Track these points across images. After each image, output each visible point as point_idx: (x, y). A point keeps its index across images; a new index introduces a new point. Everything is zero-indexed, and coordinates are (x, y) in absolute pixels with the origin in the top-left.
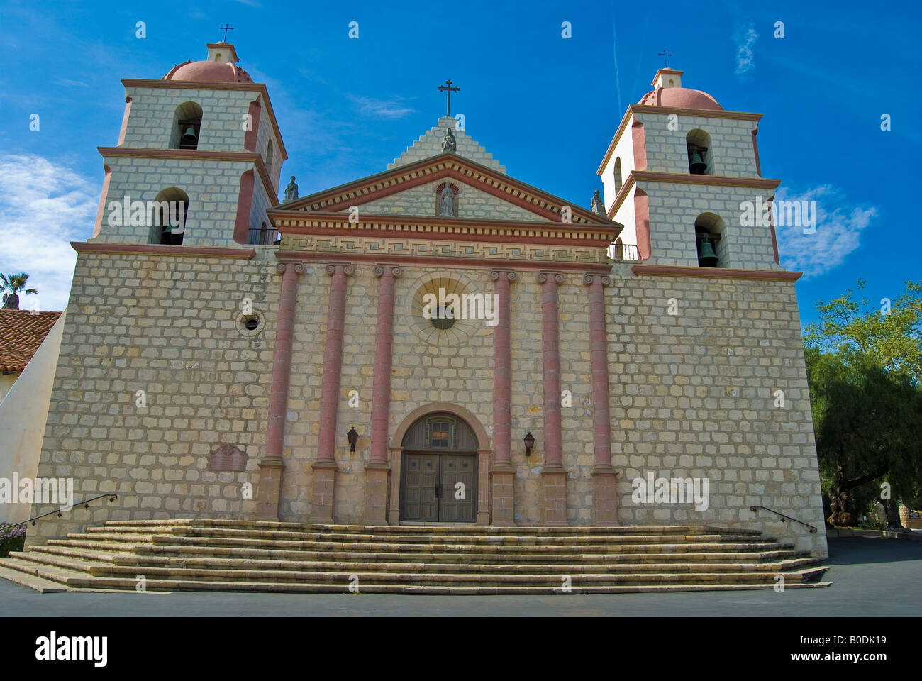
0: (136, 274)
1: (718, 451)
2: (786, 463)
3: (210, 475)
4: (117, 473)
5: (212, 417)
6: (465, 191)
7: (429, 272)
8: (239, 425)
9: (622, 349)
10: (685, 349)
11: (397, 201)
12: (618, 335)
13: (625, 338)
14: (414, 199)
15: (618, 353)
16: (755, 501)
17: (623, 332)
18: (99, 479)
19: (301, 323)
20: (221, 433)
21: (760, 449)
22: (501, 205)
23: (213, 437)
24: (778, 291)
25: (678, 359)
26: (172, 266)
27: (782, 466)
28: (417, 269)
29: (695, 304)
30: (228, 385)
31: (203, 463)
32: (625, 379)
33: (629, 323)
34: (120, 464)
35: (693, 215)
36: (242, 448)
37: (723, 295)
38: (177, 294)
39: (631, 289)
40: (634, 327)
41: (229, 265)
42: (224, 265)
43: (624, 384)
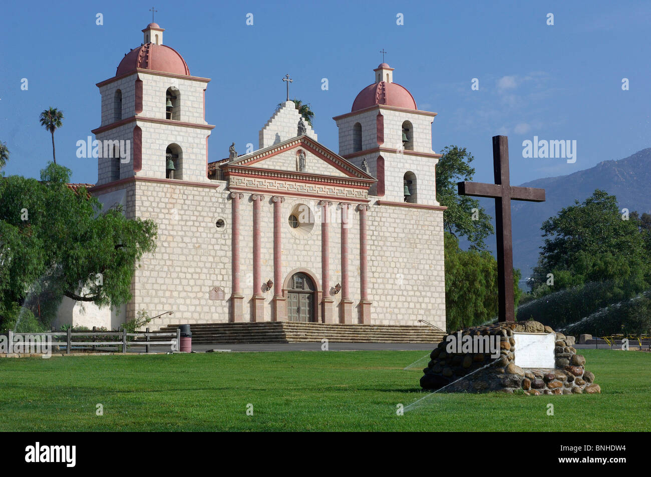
0: (166, 195)
1: (408, 294)
2: (433, 300)
3: (210, 302)
4: (171, 301)
5: (208, 273)
6: (309, 155)
7: (295, 200)
8: (220, 278)
9: (372, 243)
10: (397, 244)
11: (279, 159)
12: (371, 236)
13: (374, 238)
14: (286, 159)
15: (371, 245)
16: (420, 318)
17: (373, 235)
18: (163, 304)
19: (242, 225)
20: (213, 281)
21: (423, 294)
22: (324, 164)
23: (209, 283)
24: (436, 216)
25: (394, 249)
26: (182, 191)
27: (432, 302)
28: (289, 198)
29: (402, 221)
30: (214, 257)
31: (207, 296)
32: (373, 258)
33: (376, 230)
34: (171, 297)
35: (403, 172)
36: (222, 289)
37: (414, 217)
38: (185, 207)
39: (377, 212)
40: (377, 232)
41: (208, 192)
42: (206, 192)
43: (373, 261)
